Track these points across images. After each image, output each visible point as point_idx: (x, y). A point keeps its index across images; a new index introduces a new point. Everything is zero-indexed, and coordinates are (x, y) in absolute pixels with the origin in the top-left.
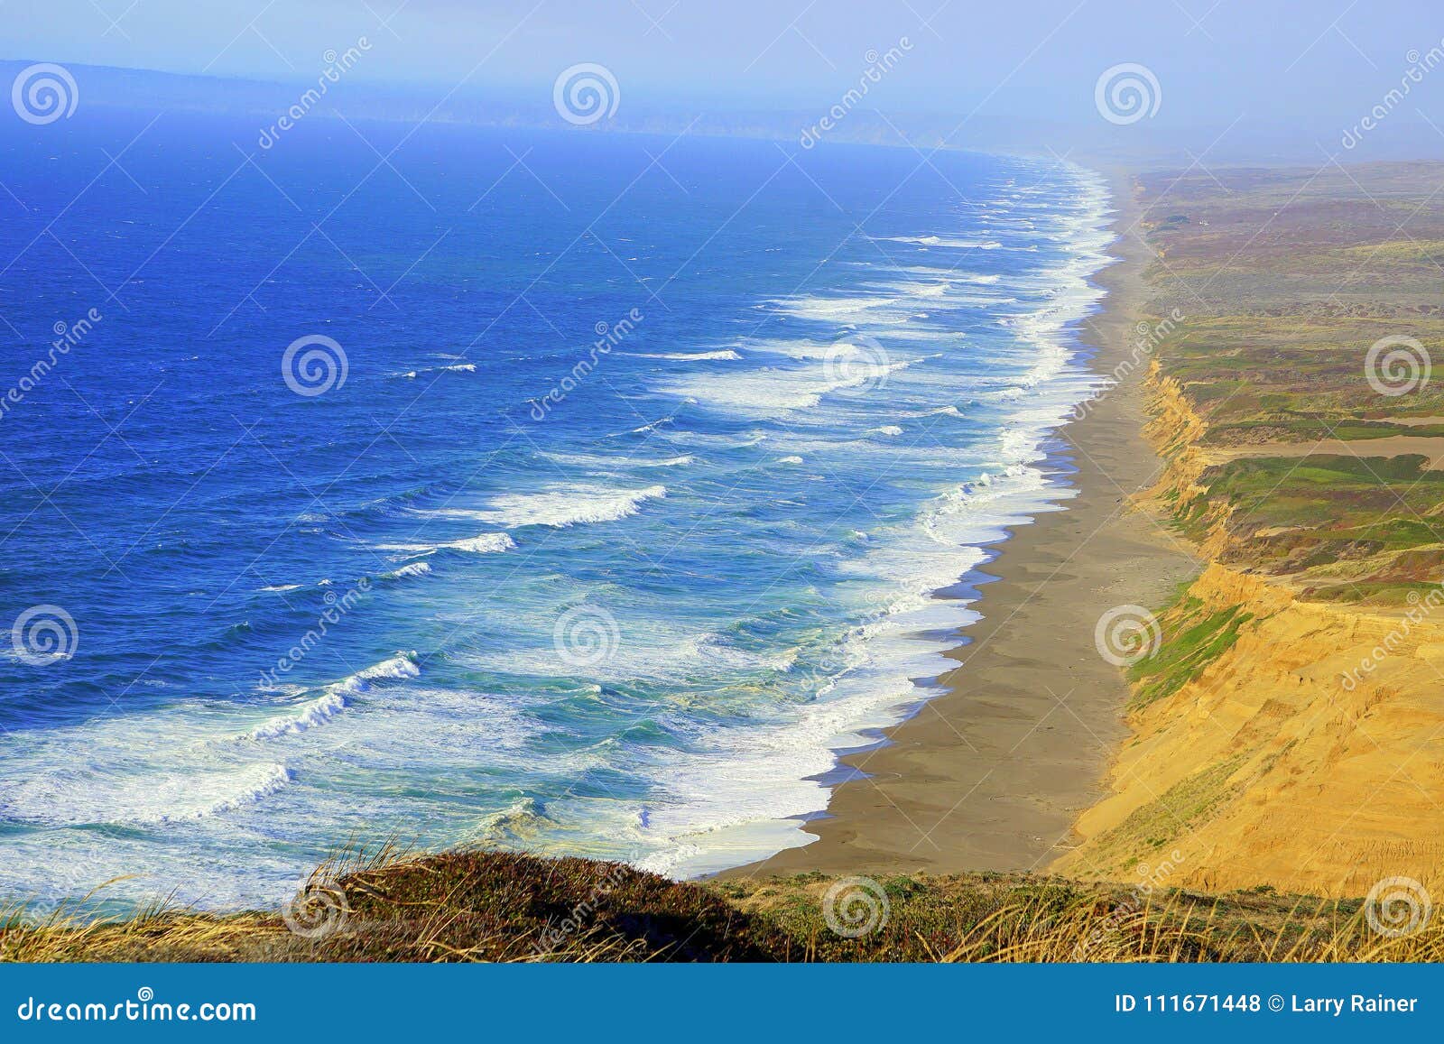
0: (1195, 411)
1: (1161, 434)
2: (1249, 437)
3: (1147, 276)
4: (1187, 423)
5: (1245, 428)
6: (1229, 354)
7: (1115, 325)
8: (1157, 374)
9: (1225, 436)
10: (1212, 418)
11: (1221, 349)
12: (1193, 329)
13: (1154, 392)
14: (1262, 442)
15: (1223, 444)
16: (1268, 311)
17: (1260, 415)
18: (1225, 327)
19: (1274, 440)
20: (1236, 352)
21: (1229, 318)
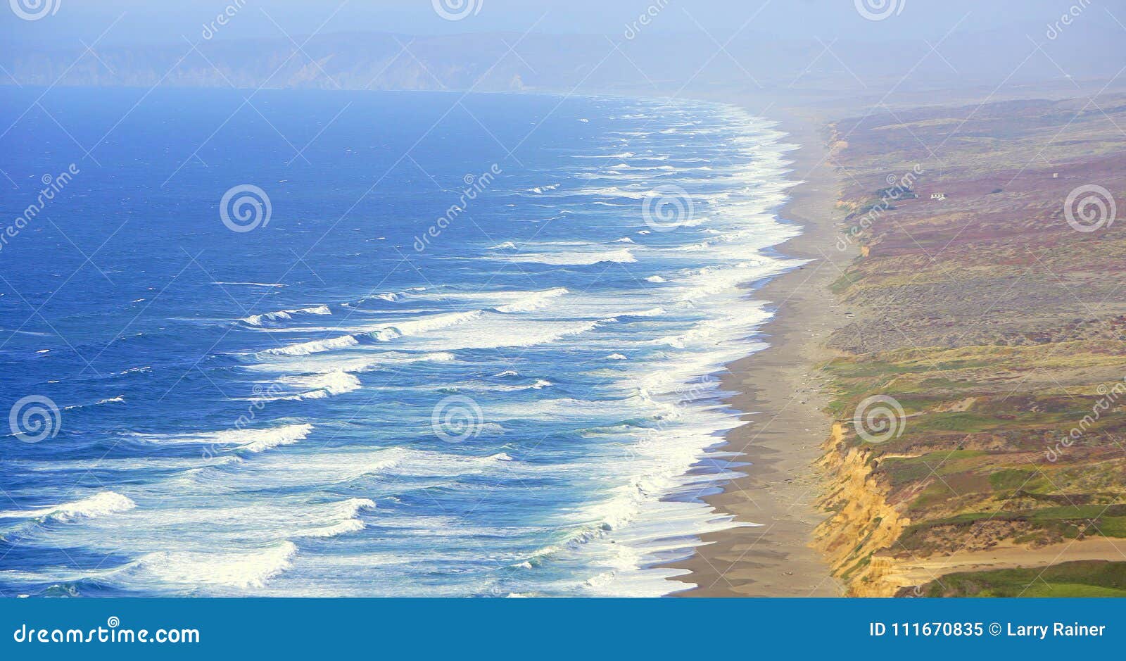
0: (891, 500)
1: (841, 541)
2: (969, 539)
3: (838, 287)
4: (878, 520)
5: (963, 525)
6: (955, 408)
7: (781, 370)
8: (839, 446)
9: (931, 539)
10: (913, 512)
11: (945, 399)
12: (904, 370)
13: (836, 473)
14: (990, 546)
15: (928, 551)
16: (1030, 335)
17: (986, 503)
18: (957, 365)
19: (1009, 542)
20: (968, 403)
21: (963, 350)
